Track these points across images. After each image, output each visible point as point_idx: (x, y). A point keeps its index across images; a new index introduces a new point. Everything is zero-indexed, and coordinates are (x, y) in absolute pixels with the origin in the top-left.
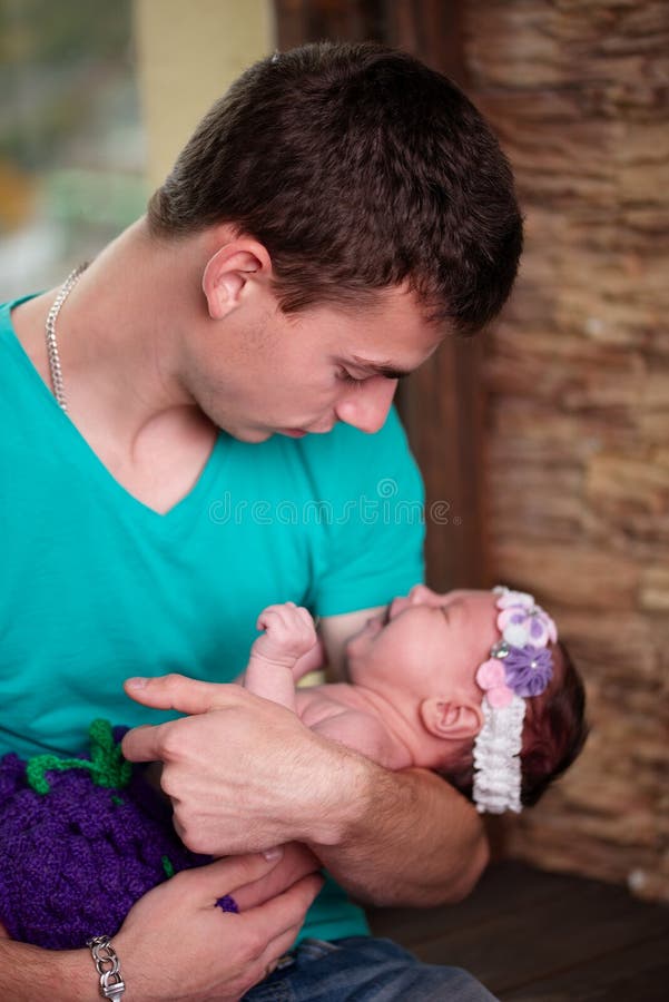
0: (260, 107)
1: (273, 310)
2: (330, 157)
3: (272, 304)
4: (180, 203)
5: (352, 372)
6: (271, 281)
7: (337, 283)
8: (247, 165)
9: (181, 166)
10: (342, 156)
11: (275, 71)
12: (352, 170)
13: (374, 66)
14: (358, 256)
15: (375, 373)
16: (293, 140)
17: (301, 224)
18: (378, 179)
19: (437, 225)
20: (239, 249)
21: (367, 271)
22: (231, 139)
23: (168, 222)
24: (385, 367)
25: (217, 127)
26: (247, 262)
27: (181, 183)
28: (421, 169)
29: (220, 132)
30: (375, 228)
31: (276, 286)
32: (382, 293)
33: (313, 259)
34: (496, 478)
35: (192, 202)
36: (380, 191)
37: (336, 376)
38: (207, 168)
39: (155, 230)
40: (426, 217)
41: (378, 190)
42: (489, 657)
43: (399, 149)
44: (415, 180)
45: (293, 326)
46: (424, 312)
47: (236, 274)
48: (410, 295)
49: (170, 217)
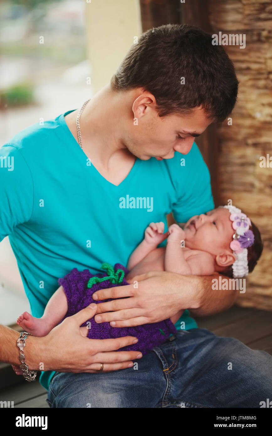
0: (150, 48)
1: (156, 116)
2: (175, 65)
3: (156, 114)
4: (122, 81)
5: (181, 135)
6: (156, 107)
7: (178, 107)
8: (146, 68)
9: (122, 69)
10: (179, 65)
11: (154, 35)
12: (183, 69)
13: (187, 33)
14: (185, 98)
15: (189, 135)
16: (162, 60)
17: (166, 87)
18: (192, 72)
19: (212, 86)
20: (145, 97)
21: (188, 103)
22: (140, 59)
23: (118, 87)
24: (194, 134)
25: (135, 55)
26: (147, 101)
27: (123, 74)
28: (206, 68)
29: (136, 57)
30: (191, 88)
31: (157, 109)
32: (193, 109)
33: (170, 99)
34: (222, 169)
35: (127, 81)
36: (193, 76)
37: (177, 137)
38: (132, 69)
39: (113, 89)
40: (208, 84)
41: (192, 76)
42: (233, 239)
43: (199, 62)
44: (204, 72)
45: (163, 121)
46: (207, 115)
47: (143, 105)
48: (202, 110)
49: (119, 85)
